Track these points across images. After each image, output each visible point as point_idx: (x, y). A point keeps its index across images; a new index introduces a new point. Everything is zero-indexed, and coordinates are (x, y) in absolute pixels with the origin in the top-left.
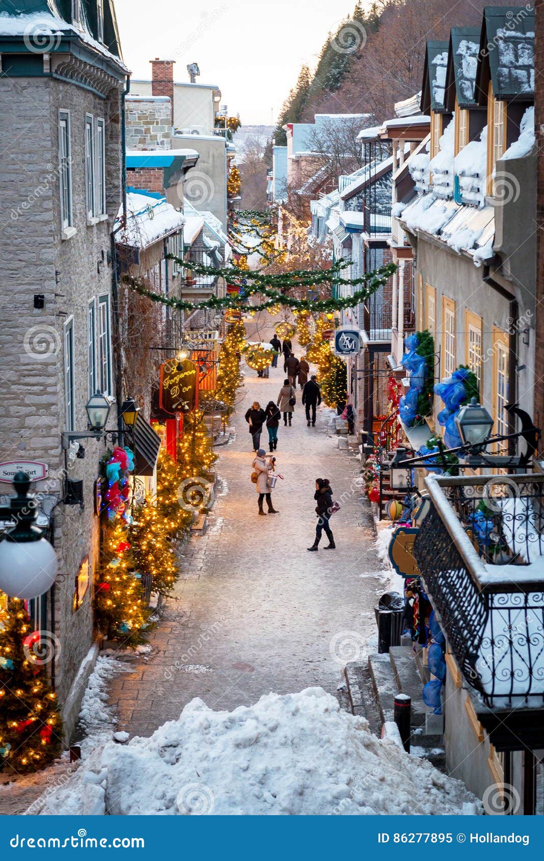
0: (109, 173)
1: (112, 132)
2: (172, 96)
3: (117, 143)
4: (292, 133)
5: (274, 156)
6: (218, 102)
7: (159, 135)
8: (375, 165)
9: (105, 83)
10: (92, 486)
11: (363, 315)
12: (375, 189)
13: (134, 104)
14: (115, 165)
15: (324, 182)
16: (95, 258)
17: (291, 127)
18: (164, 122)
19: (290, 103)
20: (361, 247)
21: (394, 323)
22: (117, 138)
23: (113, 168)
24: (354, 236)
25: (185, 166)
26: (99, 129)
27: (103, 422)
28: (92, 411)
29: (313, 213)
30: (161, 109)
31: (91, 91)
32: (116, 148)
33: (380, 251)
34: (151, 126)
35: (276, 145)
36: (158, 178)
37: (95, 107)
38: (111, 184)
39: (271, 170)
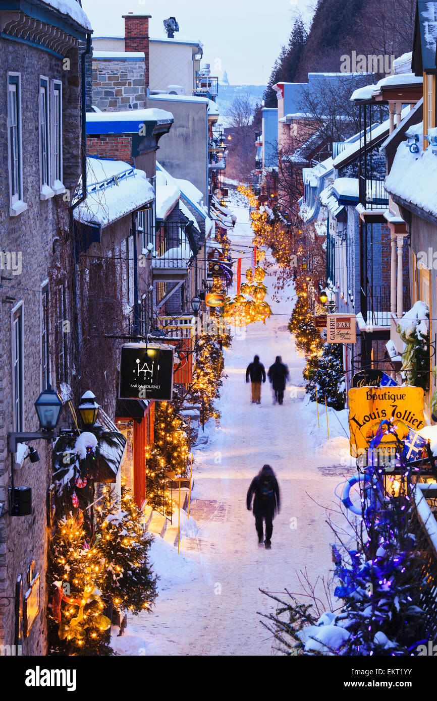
0: (67, 142)
1: (70, 96)
2: (147, 54)
3: (76, 108)
4: (283, 94)
5: (263, 119)
6: (198, 61)
7: (132, 97)
8: (371, 130)
9: (62, 43)
10: (45, 495)
11: (359, 298)
12: (371, 156)
13: (104, 63)
14: (74, 132)
15: (318, 148)
16: (50, 236)
17: (281, 87)
18: (137, 82)
19: (282, 60)
20: (356, 222)
21: (392, 308)
22: (76, 101)
23: (71, 135)
24: (349, 208)
25: (157, 132)
26: (56, 93)
27: (54, 423)
28: (42, 409)
29: (305, 183)
30: (133, 68)
31: (46, 52)
32: (76, 113)
33: (377, 227)
34: (123, 88)
35: (266, 106)
36: (125, 146)
37: (51, 69)
38: (68, 153)
39: (259, 134)
